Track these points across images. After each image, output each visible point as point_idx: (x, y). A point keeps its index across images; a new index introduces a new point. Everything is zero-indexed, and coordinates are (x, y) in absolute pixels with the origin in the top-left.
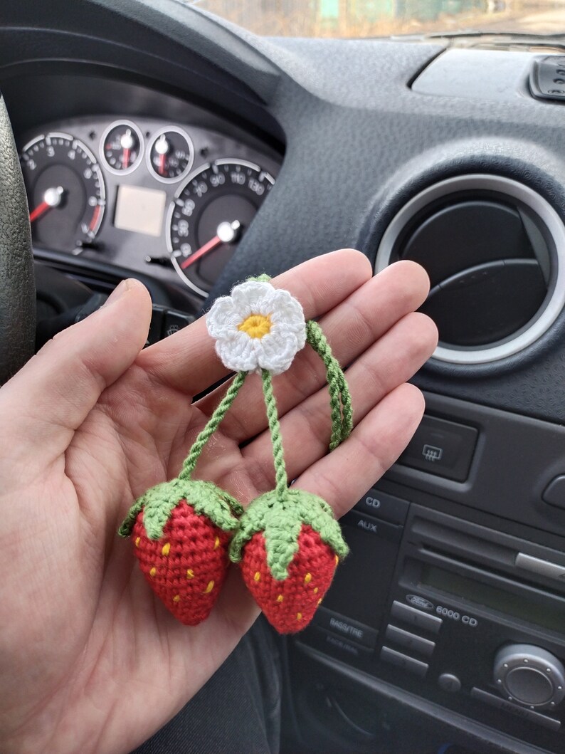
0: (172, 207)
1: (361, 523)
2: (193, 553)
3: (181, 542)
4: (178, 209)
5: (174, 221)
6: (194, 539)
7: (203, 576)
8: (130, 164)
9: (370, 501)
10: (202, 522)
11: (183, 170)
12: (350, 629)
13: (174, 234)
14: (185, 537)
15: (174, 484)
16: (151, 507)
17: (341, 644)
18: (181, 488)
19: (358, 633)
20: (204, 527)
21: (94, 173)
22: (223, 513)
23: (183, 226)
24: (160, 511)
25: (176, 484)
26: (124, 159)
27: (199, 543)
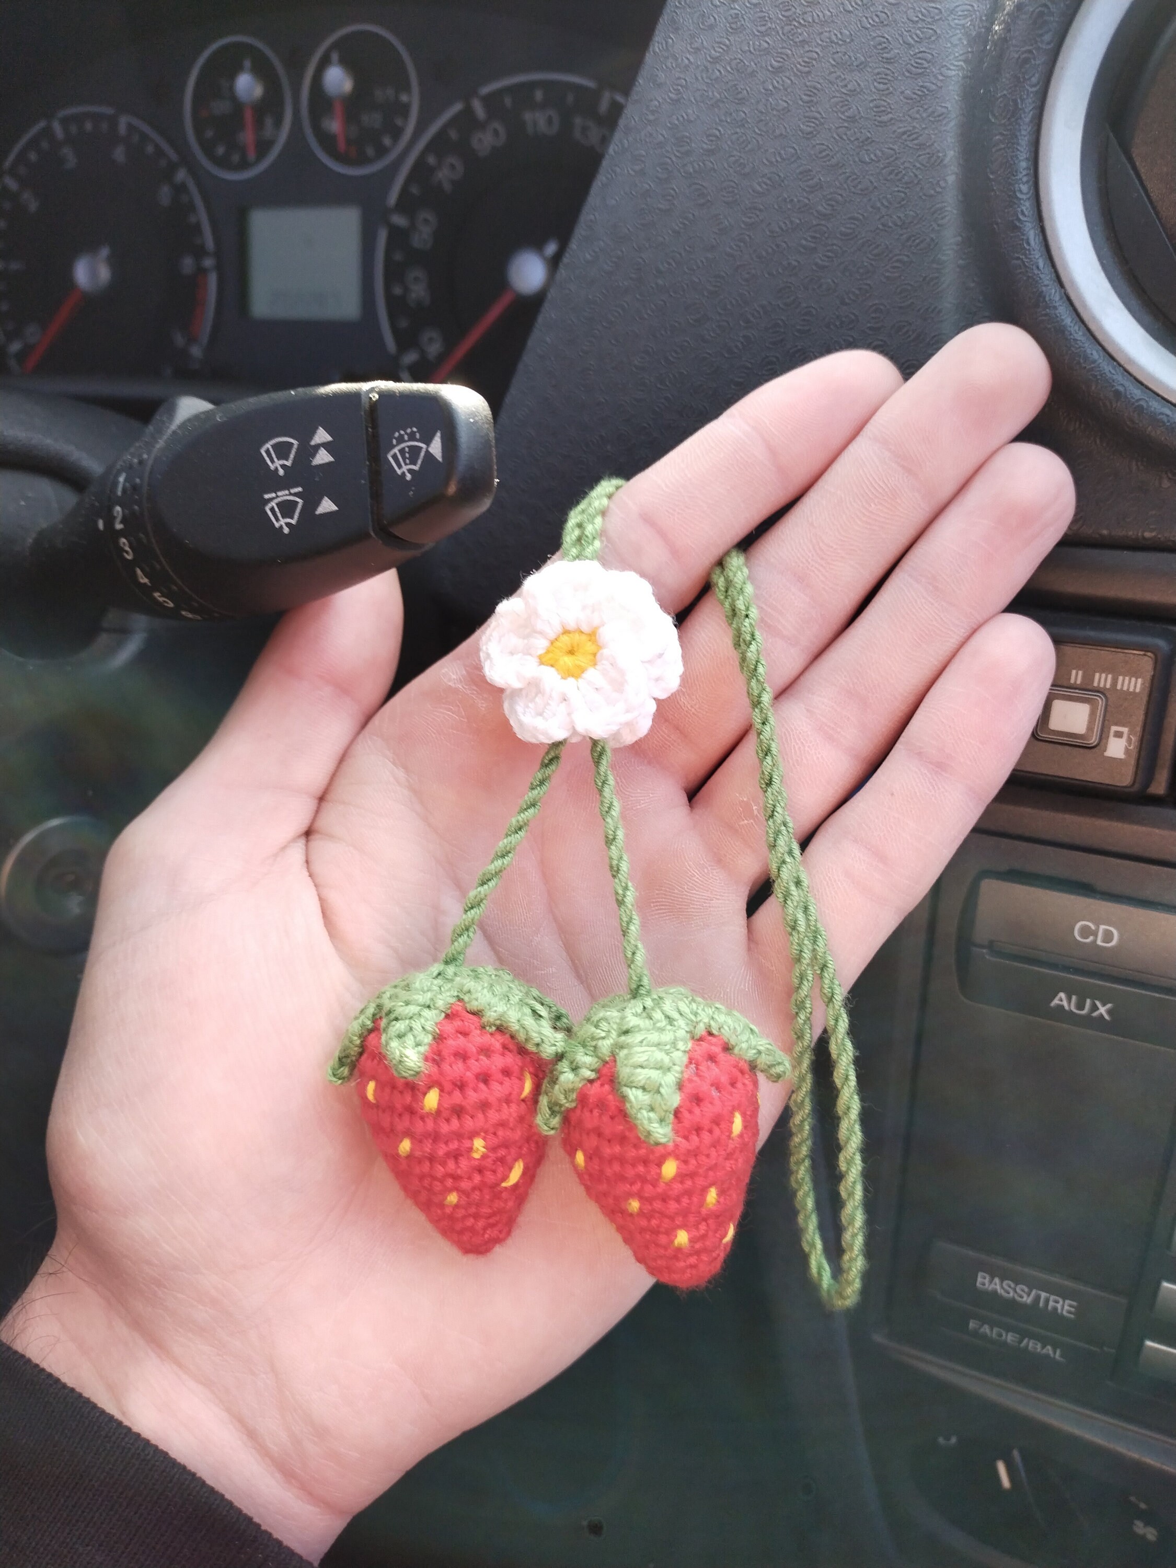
0: (382, 236)
1: (1061, 999)
2: (484, 1106)
3: (461, 1086)
4: (398, 237)
5: (394, 273)
6: (485, 1078)
7: (502, 1152)
8: (263, 147)
9: (1085, 932)
10: (498, 1046)
11: (397, 133)
12: (1038, 1298)
13: (396, 306)
14: (468, 1074)
15: (435, 974)
16: (396, 1019)
17: (1010, 1338)
18: (452, 980)
19: (1065, 1307)
20: (503, 1055)
21: (181, 189)
22: (540, 1026)
23: (416, 279)
24: (417, 1025)
25: (439, 974)
26: (247, 137)
27: (495, 1086)
